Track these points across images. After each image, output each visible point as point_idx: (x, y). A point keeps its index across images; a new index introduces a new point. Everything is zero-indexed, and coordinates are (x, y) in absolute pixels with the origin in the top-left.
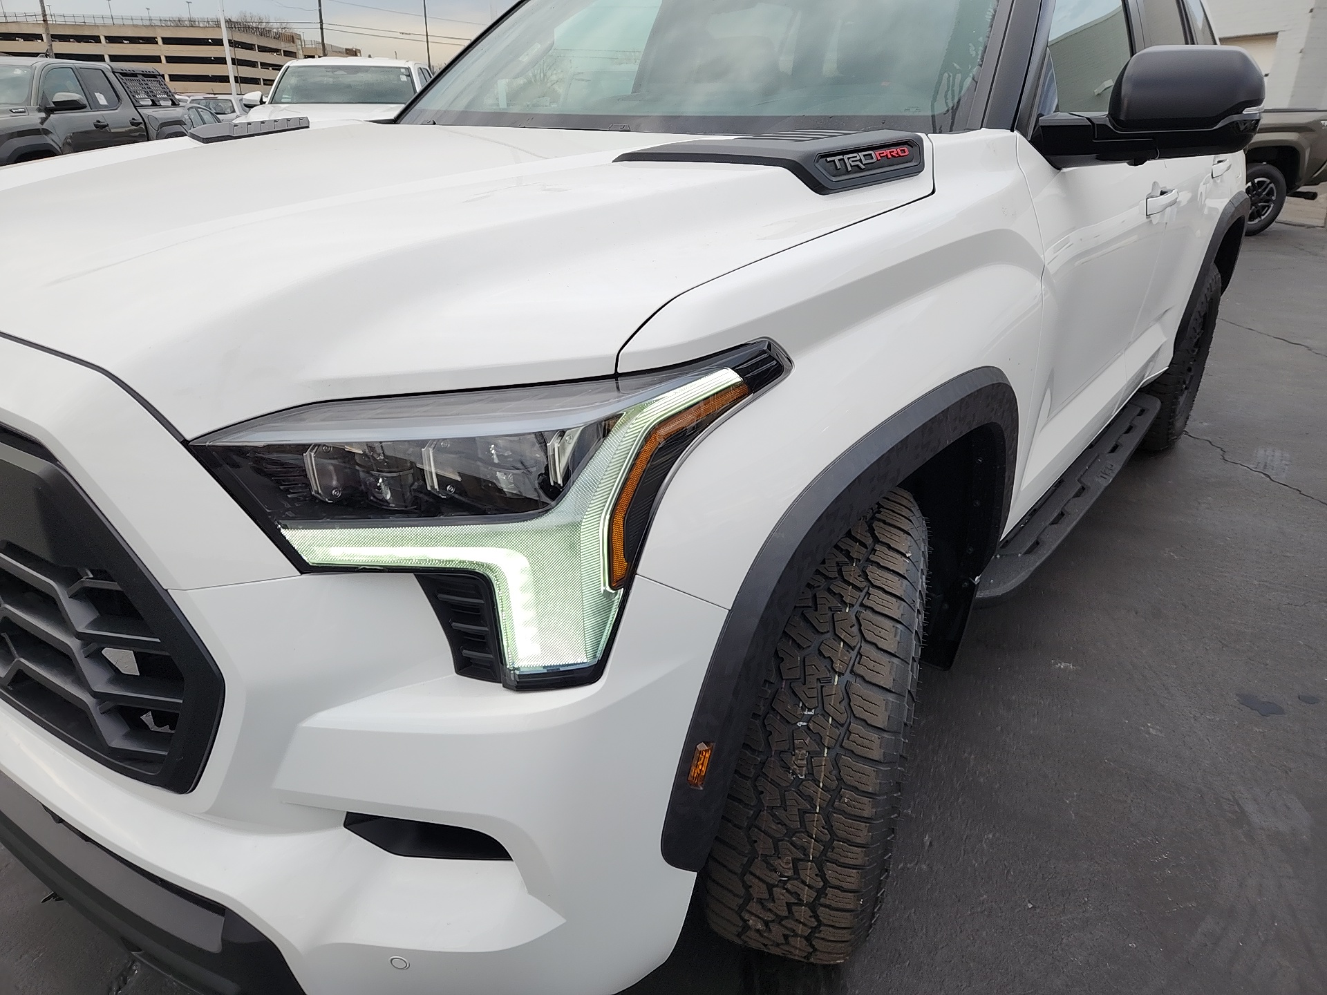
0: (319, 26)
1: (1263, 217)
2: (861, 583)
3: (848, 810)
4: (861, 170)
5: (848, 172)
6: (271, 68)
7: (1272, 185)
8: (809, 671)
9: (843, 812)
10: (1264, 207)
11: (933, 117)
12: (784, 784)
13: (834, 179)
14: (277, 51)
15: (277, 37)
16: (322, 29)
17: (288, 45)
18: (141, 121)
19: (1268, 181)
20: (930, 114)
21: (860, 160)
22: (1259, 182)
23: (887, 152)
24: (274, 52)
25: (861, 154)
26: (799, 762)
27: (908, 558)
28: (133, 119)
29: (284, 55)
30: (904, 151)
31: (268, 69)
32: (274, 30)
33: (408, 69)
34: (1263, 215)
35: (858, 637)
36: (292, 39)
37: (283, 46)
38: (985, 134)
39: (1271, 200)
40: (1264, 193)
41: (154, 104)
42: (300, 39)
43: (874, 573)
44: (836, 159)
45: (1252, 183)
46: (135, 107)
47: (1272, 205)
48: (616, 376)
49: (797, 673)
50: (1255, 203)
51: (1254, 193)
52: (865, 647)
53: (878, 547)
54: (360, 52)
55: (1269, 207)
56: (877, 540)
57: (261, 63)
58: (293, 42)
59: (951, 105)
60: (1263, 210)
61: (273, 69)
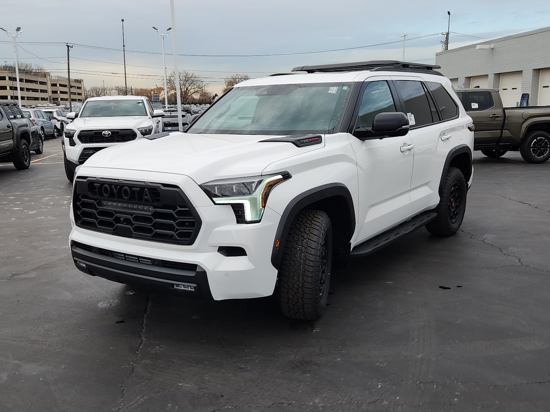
0: (67, 71)
1: (545, 155)
2: (311, 223)
3: (308, 264)
4: (307, 143)
5: (304, 143)
6: (31, 91)
7: (546, 140)
8: (299, 239)
9: (306, 265)
10: (544, 150)
11: (329, 130)
12: (295, 260)
13: (301, 145)
14: (36, 82)
15: (36, 74)
16: (69, 72)
17: (42, 78)
18: (11, 125)
19: (544, 138)
20: (328, 129)
21: (307, 141)
22: (539, 139)
23: (313, 139)
24: (34, 82)
25: (307, 140)
26: (298, 255)
27: (321, 220)
28: (8, 125)
29: (40, 84)
30: (317, 139)
31: (29, 91)
32: (34, 71)
33: (142, 100)
34: (545, 154)
35: (309, 232)
36: (45, 75)
37: (40, 79)
38: (340, 134)
39: (548, 147)
40: (543, 144)
41: (15, 118)
42: (50, 76)
43: (312, 221)
44: (302, 141)
45: (536, 140)
46: (9, 119)
47: (548, 149)
48: (262, 175)
49: (297, 239)
50: (540, 148)
51: (538, 144)
52: (310, 234)
53: (314, 218)
54: (83, 81)
55: (547, 150)
56: (314, 217)
57: (26, 88)
58: (45, 77)
59: (333, 128)
60: (544, 152)
61: (32, 91)
